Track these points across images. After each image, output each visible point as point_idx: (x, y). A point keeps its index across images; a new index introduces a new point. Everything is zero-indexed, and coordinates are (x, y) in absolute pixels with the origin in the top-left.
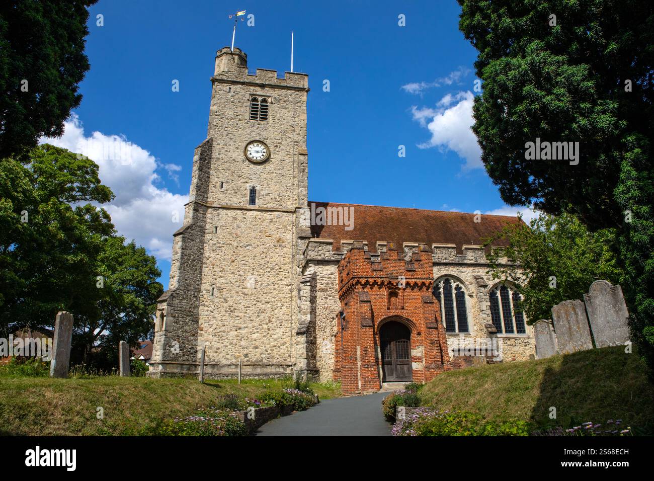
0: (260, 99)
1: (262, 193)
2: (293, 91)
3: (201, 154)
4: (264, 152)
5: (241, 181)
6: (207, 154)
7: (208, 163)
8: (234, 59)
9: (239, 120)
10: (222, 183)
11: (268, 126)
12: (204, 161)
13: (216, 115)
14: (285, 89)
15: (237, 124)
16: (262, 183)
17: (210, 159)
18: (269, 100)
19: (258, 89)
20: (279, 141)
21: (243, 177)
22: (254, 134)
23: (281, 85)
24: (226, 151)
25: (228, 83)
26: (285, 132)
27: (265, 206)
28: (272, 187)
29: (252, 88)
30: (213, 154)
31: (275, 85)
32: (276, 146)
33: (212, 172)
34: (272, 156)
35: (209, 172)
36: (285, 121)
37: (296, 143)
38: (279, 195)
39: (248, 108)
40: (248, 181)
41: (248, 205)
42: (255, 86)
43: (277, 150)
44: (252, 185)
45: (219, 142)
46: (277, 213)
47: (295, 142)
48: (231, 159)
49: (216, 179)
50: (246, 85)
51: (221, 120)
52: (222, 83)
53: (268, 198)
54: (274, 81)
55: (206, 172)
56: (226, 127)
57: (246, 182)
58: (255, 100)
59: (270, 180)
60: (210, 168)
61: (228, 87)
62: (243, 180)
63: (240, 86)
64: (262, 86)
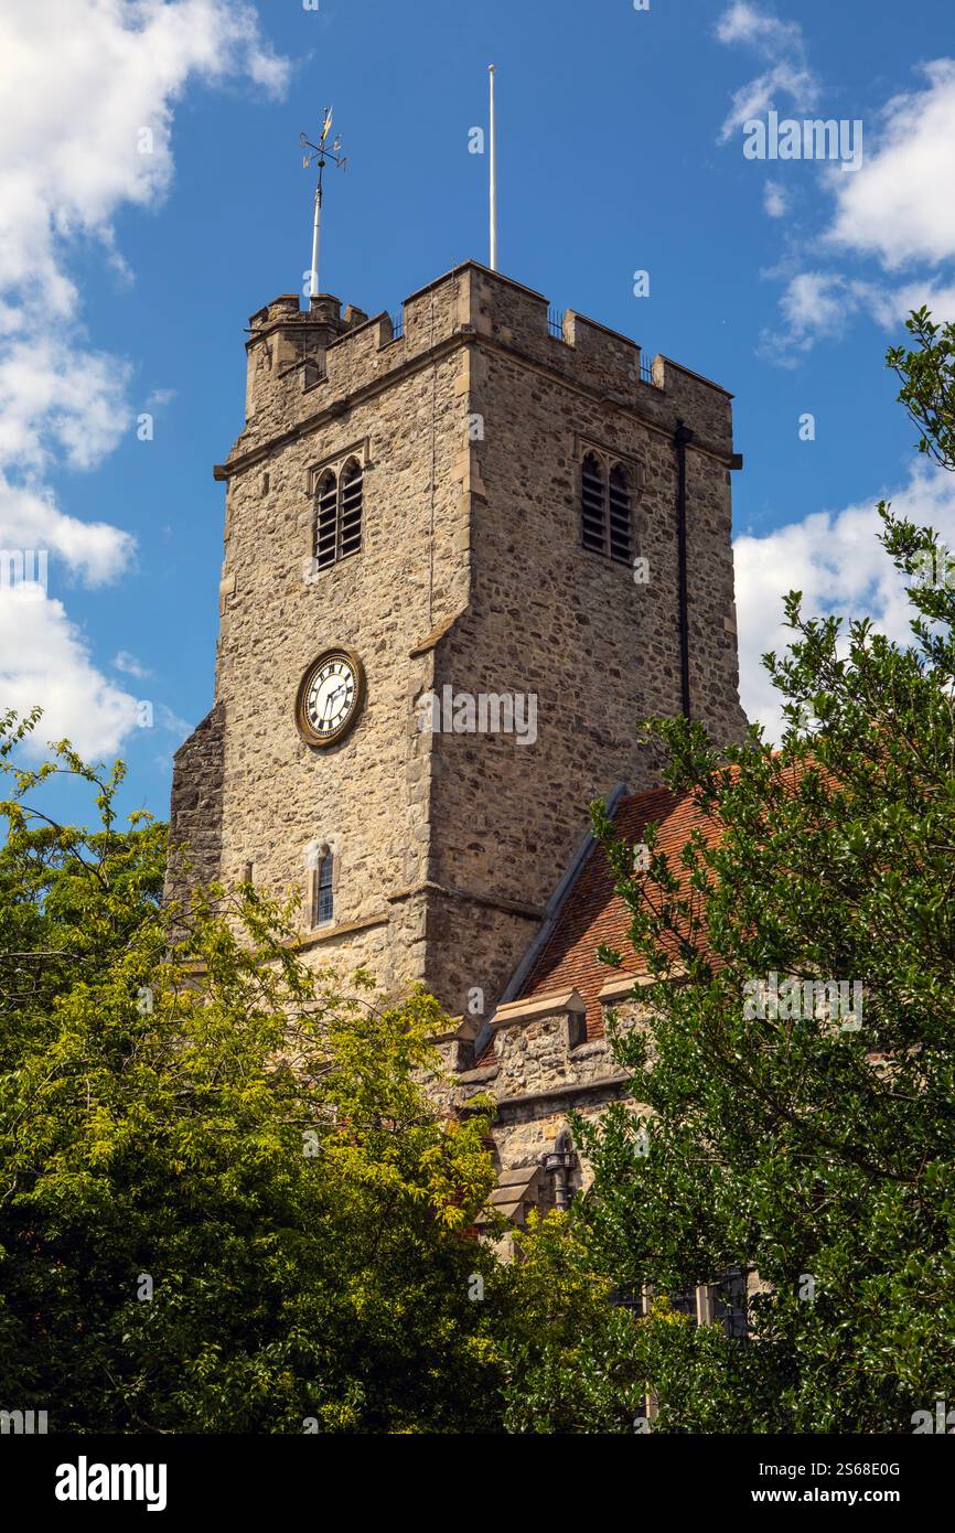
0: (337, 468)
1: (346, 863)
2: (429, 372)
3: (177, 787)
4: (349, 690)
5: (293, 838)
6: (204, 775)
7: (208, 806)
8: (269, 354)
9: (287, 593)
10: (250, 865)
11: (361, 570)
12: (193, 806)
13: (234, 608)
14: (402, 380)
15: (282, 613)
16: (344, 824)
17: (218, 785)
18: (361, 457)
19: (335, 428)
20: (389, 620)
21: (298, 817)
22: (322, 631)
23: (392, 368)
24: (258, 735)
25: (260, 461)
26: (408, 566)
27: (355, 913)
28: (375, 824)
29: (318, 437)
30: (228, 764)
31: (372, 386)
32: (382, 646)
33: (226, 835)
34: (372, 696)
35: (215, 838)
36: (408, 519)
37: (437, 602)
38: (390, 852)
39: (309, 528)
40: (310, 831)
41: (308, 930)
42: (326, 424)
43: (385, 660)
44: (319, 841)
45: (239, 709)
46: (372, 934)
47: (433, 599)
48: (270, 761)
49: (236, 856)
50: (305, 435)
51: (246, 618)
52: (246, 469)
53: (362, 876)
54: (375, 366)
55: (201, 845)
56: (257, 642)
57: (307, 837)
58: (329, 482)
59: (367, 798)
60: (220, 819)
61: (261, 476)
62: (298, 831)
63: (289, 450)
64: (341, 411)
